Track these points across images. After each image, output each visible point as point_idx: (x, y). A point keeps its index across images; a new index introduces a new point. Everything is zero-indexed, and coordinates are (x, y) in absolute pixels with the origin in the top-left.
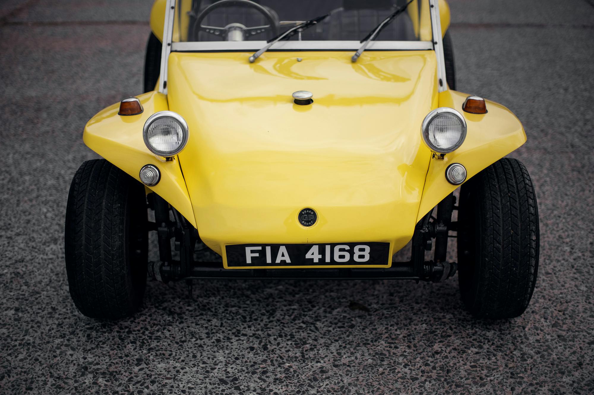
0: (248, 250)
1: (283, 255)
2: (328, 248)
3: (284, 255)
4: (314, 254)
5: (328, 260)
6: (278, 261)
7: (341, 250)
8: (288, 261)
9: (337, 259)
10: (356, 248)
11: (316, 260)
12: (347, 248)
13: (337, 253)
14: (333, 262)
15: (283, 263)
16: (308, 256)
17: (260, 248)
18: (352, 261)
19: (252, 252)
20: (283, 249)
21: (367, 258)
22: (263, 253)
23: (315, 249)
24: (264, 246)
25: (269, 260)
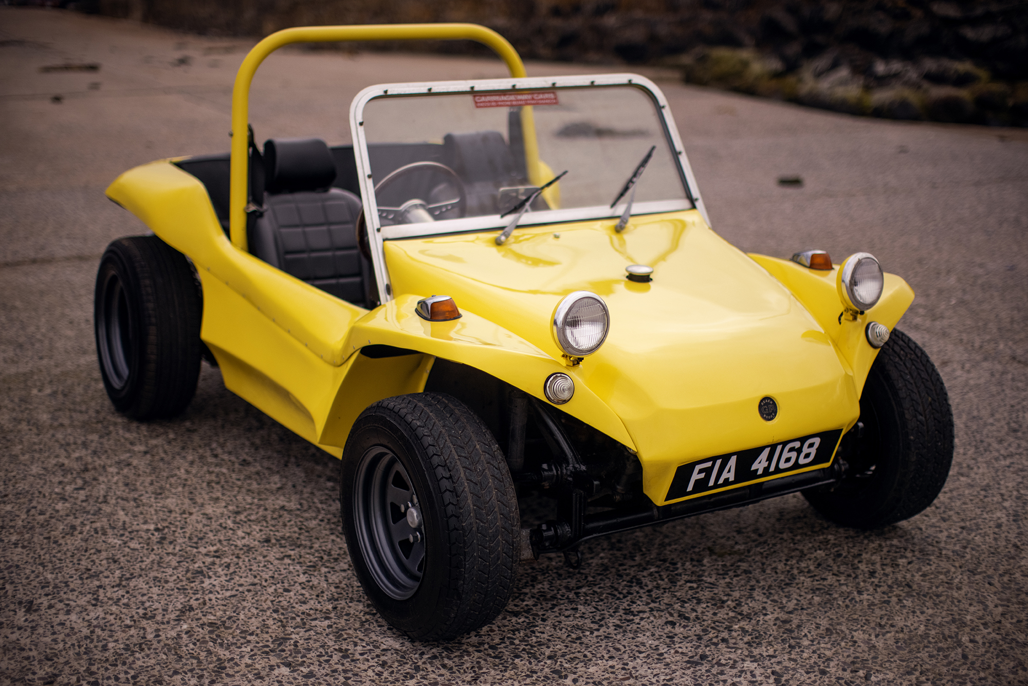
1: (729, 471)
5: (772, 469)
6: (721, 481)
7: (791, 450)
8: (732, 479)
11: (760, 472)
13: (786, 455)
25: (711, 483)
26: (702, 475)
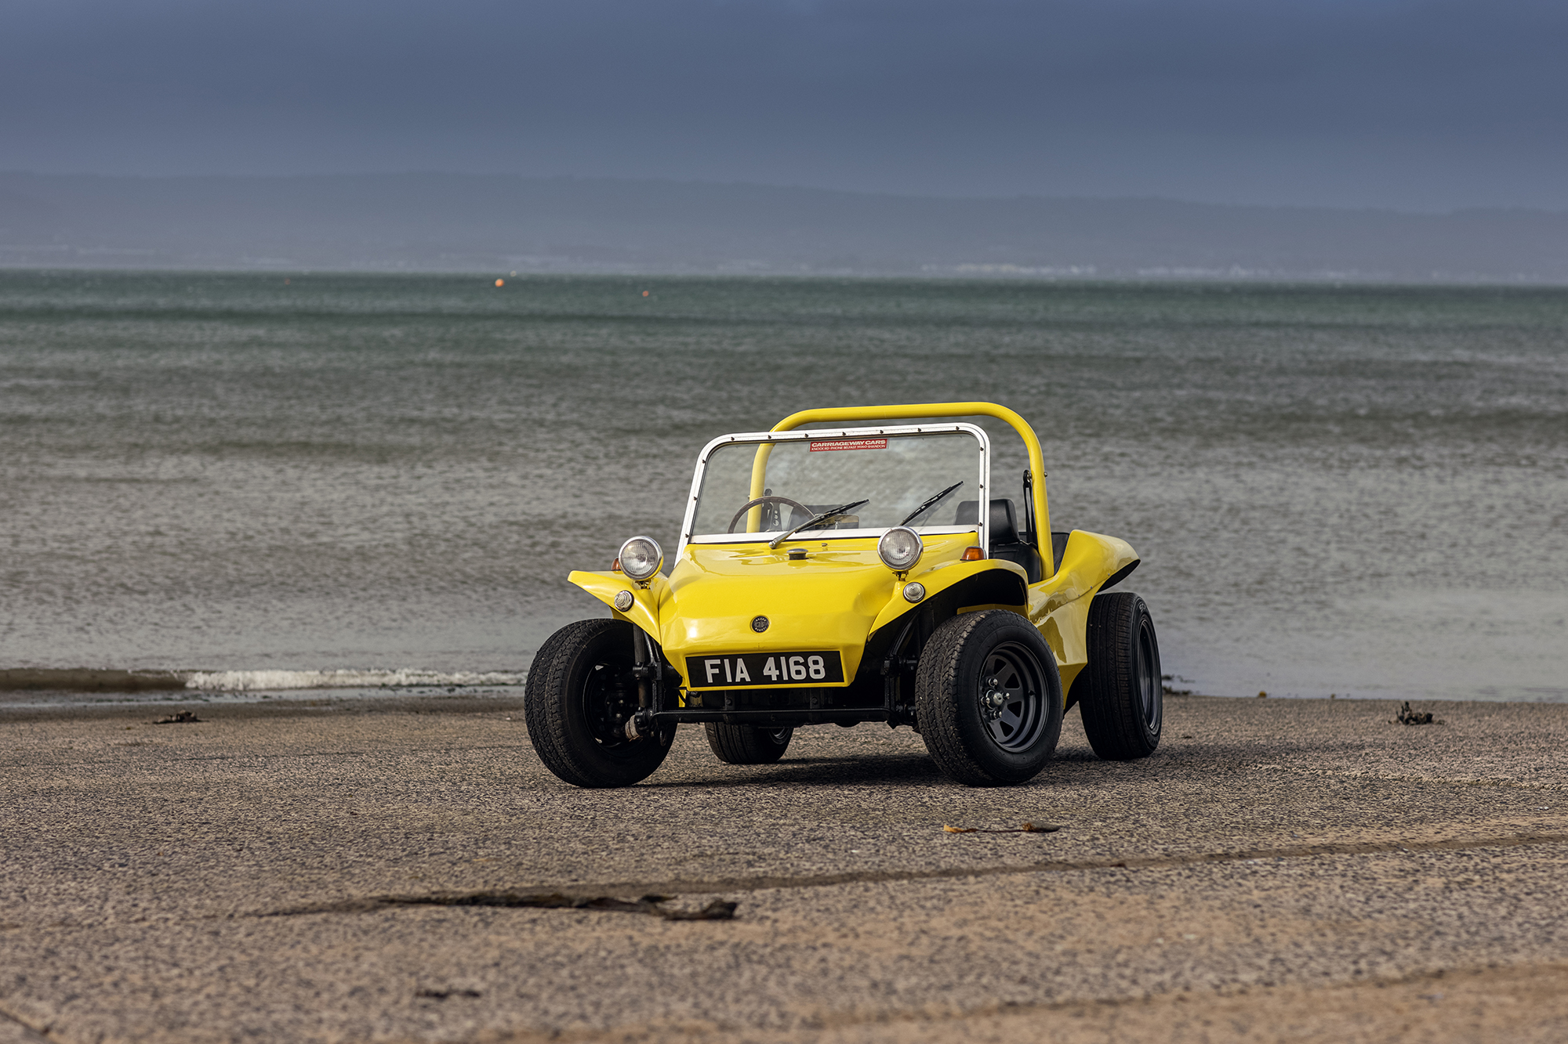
0: (708, 663)
2: (783, 659)
3: (743, 673)
4: (770, 669)
5: (786, 678)
6: (738, 680)
7: (797, 663)
8: (748, 679)
9: (795, 676)
10: (811, 659)
11: (774, 678)
12: (801, 660)
13: (793, 668)
14: (791, 680)
15: (743, 682)
16: (766, 672)
17: (718, 662)
18: (808, 679)
19: (713, 667)
20: (740, 663)
21: (822, 675)
22: (721, 667)
23: (771, 661)
24: (722, 658)
25: (729, 680)
26: (717, 671)
